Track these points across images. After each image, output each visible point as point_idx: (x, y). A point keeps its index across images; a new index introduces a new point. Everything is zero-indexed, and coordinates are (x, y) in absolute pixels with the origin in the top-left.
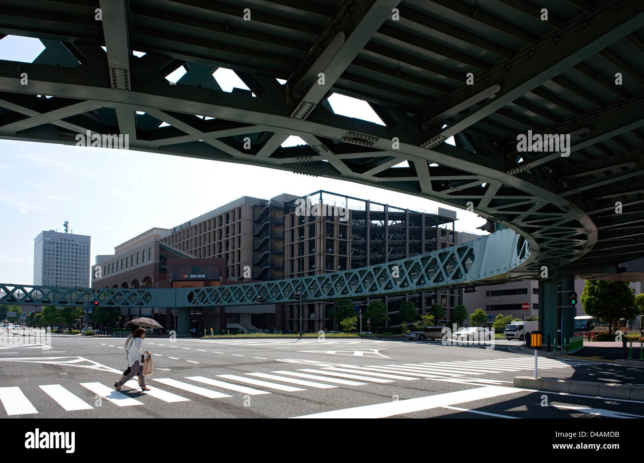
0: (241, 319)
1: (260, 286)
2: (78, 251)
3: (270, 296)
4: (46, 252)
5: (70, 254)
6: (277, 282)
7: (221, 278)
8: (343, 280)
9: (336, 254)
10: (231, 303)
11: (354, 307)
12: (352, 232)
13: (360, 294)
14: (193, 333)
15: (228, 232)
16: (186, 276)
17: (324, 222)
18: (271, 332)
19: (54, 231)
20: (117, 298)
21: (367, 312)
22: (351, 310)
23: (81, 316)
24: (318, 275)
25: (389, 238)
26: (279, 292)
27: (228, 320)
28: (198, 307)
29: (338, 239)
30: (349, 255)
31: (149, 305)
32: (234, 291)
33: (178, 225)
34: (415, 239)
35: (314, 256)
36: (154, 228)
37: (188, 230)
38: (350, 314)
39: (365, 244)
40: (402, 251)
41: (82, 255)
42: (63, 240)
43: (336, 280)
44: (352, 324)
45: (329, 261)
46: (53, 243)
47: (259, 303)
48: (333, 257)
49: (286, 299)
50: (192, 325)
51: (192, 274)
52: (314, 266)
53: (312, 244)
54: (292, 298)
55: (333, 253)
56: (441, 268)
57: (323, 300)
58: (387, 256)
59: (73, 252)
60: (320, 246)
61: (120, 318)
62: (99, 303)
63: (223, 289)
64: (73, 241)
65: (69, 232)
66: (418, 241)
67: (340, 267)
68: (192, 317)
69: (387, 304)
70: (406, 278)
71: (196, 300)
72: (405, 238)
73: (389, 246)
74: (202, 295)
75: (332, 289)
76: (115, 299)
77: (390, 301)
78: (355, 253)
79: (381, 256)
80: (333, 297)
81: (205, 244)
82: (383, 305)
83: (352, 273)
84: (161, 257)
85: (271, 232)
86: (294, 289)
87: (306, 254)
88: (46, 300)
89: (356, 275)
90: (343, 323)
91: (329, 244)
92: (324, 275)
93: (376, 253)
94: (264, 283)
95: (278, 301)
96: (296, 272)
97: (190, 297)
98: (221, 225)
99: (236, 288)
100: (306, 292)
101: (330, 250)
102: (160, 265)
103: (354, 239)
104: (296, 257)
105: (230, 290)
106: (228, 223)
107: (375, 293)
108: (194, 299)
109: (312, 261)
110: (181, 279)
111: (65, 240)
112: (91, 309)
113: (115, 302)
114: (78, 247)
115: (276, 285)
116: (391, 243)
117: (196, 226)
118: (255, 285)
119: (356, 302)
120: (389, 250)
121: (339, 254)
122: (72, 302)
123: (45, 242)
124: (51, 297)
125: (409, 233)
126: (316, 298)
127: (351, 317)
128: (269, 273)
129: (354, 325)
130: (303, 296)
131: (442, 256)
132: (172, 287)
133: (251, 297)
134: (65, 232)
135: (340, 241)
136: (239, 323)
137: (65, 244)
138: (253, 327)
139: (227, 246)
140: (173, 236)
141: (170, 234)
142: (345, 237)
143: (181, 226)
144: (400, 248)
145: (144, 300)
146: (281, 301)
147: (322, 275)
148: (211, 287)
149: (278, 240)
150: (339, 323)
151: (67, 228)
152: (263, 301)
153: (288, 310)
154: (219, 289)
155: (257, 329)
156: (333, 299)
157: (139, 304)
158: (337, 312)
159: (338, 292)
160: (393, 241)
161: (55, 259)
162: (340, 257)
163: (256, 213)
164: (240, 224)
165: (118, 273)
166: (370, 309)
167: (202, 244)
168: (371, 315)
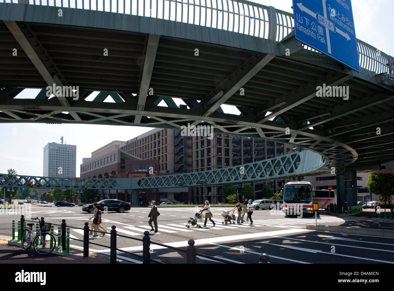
0: (168, 196)
1: (180, 176)
2: (69, 155)
3: (185, 182)
4: (50, 155)
5: (65, 157)
6: (189, 174)
7: (156, 171)
8: (228, 173)
9: (223, 157)
10: (163, 187)
11: (234, 188)
12: (232, 142)
13: (237, 181)
14: (141, 204)
15: (159, 143)
16: (136, 170)
17: (216, 137)
18: (186, 203)
19: (55, 143)
20: (98, 184)
21: (242, 191)
22: (233, 190)
23: (76, 195)
24: (212, 170)
25: (255, 145)
26: (190, 180)
27: (161, 196)
28: (144, 189)
29: (224, 147)
30: (231, 157)
31: (116, 188)
32: (164, 179)
33: (130, 139)
34: (270, 146)
35: (210, 157)
36: (115, 141)
37: (136, 142)
38: (232, 192)
39: (240, 150)
40: (263, 154)
41: (71, 157)
42: (61, 148)
43: (224, 173)
44: (233, 198)
45: (219, 160)
46: (55, 150)
47: (179, 186)
48: (221, 158)
49: (194, 184)
50: (140, 200)
51: (140, 169)
52: (210, 164)
53: (209, 151)
54: (198, 183)
55: (221, 155)
56: (283, 166)
57: (216, 185)
58: (254, 157)
59: (66, 155)
60: (213, 152)
61: (98, 195)
62: (87, 187)
63: (158, 178)
64: (66, 148)
65: (64, 143)
66: (272, 147)
67: (225, 164)
68: (139, 195)
69: (254, 186)
70: (263, 172)
71: (142, 184)
72: (264, 145)
73: (255, 150)
74: (146, 182)
75: (221, 178)
76: (96, 184)
77: (256, 184)
78: (235, 155)
79: (250, 157)
80: (222, 183)
81: (146, 151)
82: (252, 187)
83: (232, 169)
84: (122, 159)
85: (184, 143)
86: (199, 178)
87: (206, 157)
88: (58, 185)
89: (235, 170)
90: (228, 198)
91: (219, 150)
92: (216, 170)
93: (247, 155)
94: (182, 175)
95: (190, 185)
96: (200, 167)
97: (139, 183)
98: (155, 139)
99: (165, 177)
100: (206, 180)
101: (220, 154)
102: (121, 164)
103: (233, 147)
104: (200, 158)
105: (162, 178)
106: (160, 138)
107: (246, 180)
108: (141, 184)
109: (209, 161)
110: (133, 172)
111: (62, 148)
112: (82, 191)
113: (96, 187)
114: (69, 152)
115: (189, 176)
116: (256, 149)
117: (140, 140)
118: (177, 176)
119: (235, 185)
120: (255, 153)
121: (225, 156)
122: (72, 186)
123: (50, 150)
124: (60, 183)
125: (267, 143)
126: (212, 183)
127: (232, 194)
128: (184, 168)
129: (235, 199)
130: (204, 182)
131: (283, 159)
132: (128, 177)
133: (175, 183)
134: (61, 143)
135: (225, 148)
136: (167, 198)
137: (62, 151)
138: (175, 201)
139: (159, 152)
140: (127, 146)
141: (125, 145)
142: (228, 146)
143: (131, 140)
144: (262, 151)
145: (112, 185)
146: (192, 185)
147: (215, 170)
148: (151, 177)
149: (188, 148)
150: (226, 198)
151: (62, 141)
152: (181, 185)
153: (195, 190)
154: (156, 178)
155: (178, 202)
156: (222, 184)
157: (110, 187)
158: (224, 191)
159: (224, 180)
160: (257, 148)
161: (56, 159)
162: (225, 158)
163: (175, 132)
164: (166, 138)
165: (96, 168)
166: (244, 189)
167: (144, 151)
168: (245, 193)
